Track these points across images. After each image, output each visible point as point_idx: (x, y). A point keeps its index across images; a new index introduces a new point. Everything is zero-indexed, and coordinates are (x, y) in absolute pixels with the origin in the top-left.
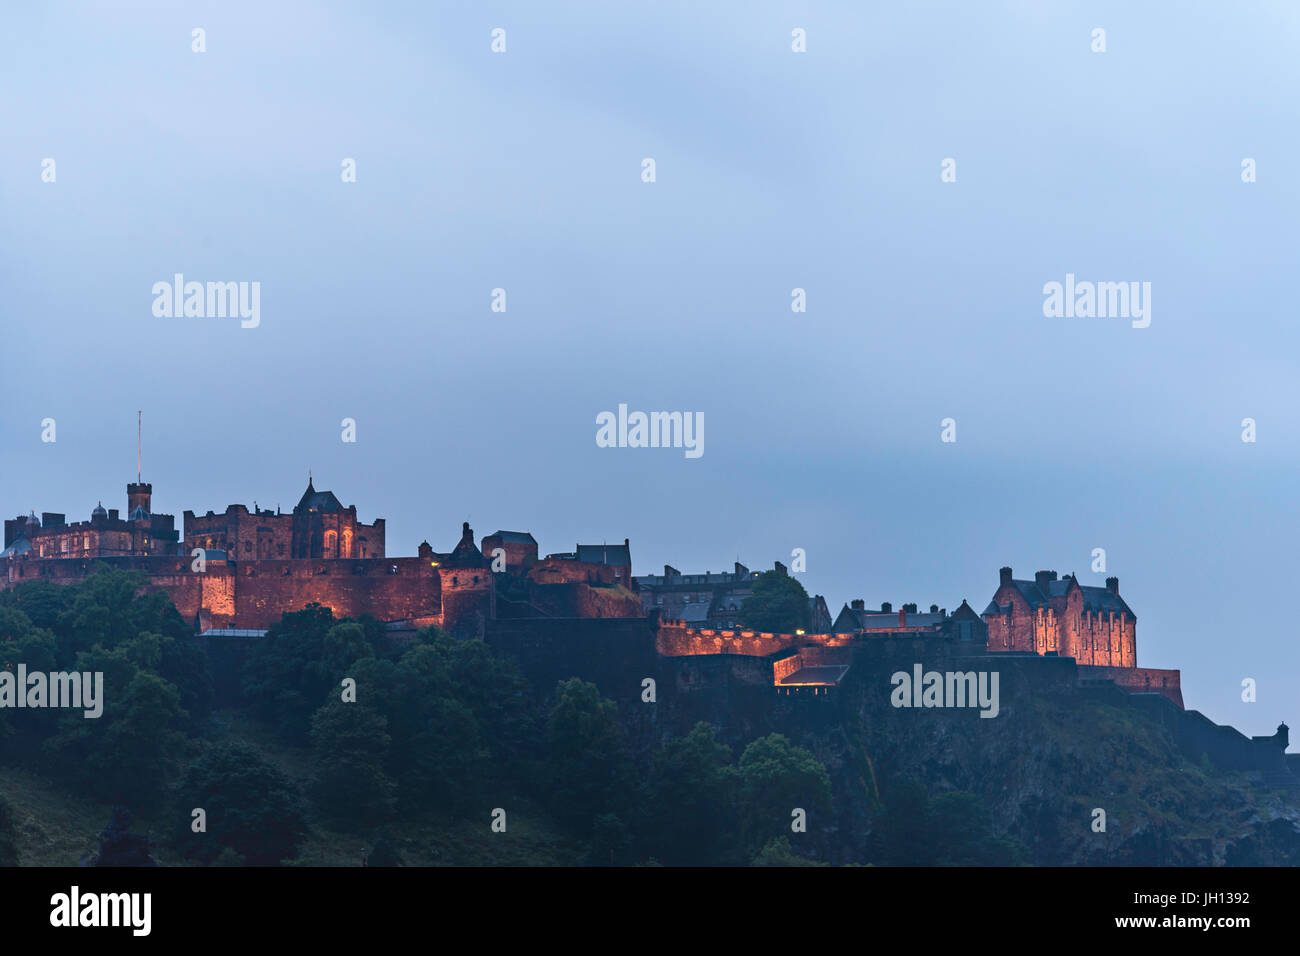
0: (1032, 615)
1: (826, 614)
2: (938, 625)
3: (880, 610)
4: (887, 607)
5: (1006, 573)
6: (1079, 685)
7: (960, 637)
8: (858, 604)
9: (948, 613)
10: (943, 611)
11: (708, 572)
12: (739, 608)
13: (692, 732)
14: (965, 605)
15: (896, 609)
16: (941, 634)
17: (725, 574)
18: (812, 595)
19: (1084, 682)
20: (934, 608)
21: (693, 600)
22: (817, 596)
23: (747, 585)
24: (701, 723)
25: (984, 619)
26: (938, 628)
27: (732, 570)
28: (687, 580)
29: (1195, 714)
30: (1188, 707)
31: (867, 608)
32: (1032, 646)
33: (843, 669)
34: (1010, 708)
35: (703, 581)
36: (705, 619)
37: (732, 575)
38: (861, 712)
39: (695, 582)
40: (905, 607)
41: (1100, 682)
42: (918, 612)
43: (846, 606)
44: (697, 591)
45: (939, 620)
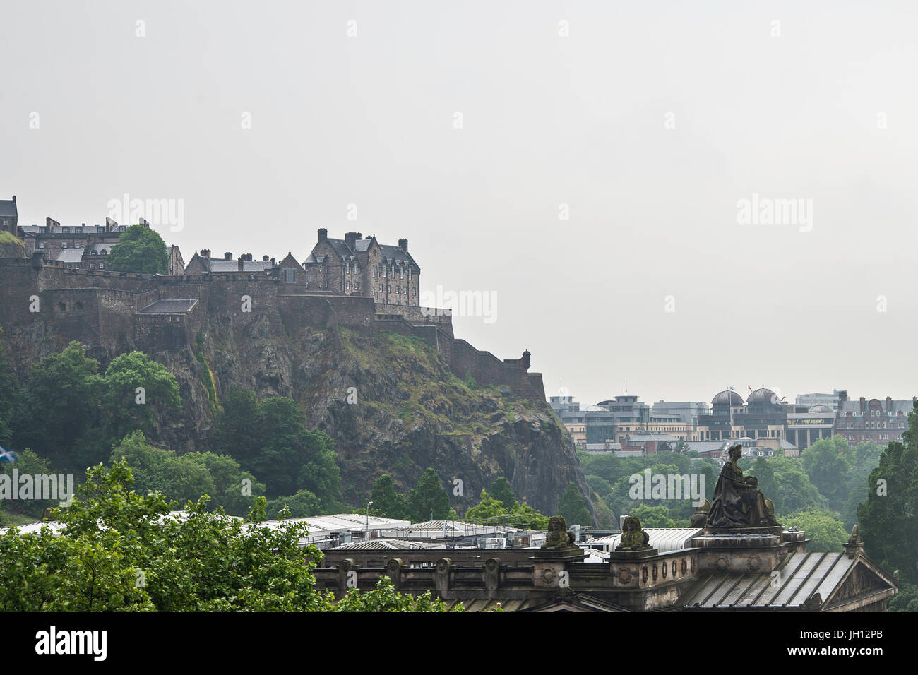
0: (341, 266)
1: (180, 260)
2: (268, 270)
3: (223, 257)
4: (228, 256)
5: (322, 233)
6: (376, 319)
7: (285, 280)
8: (206, 252)
9: (277, 262)
10: (273, 260)
11: (84, 225)
12: (109, 253)
13: (66, 349)
14: (290, 256)
15: (236, 257)
16: (270, 278)
17: (98, 227)
18: (168, 245)
19: (380, 316)
20: (265, 258)
21: (71, 246)
22: (173, 246)
23: (116, 235)
24: (74, 342)
25: (304, 267)
26: (268, 273)
27: (104, 224)
28: (66, 230)
29: (462, 342)
30: (456, 337)
31: (213, 256)
32: (341, 289)
33: (193, 302)
34: (322, 335)
35: (79, 231)
36: (80, 261)
37: (103, 228)
38: (206, 335)
39: (73, 231)
40: (243, 256)
41: (392, 316)
42: (253, 261)
43: (196, 255)
44: (73, 239)
45: (270, 267)
